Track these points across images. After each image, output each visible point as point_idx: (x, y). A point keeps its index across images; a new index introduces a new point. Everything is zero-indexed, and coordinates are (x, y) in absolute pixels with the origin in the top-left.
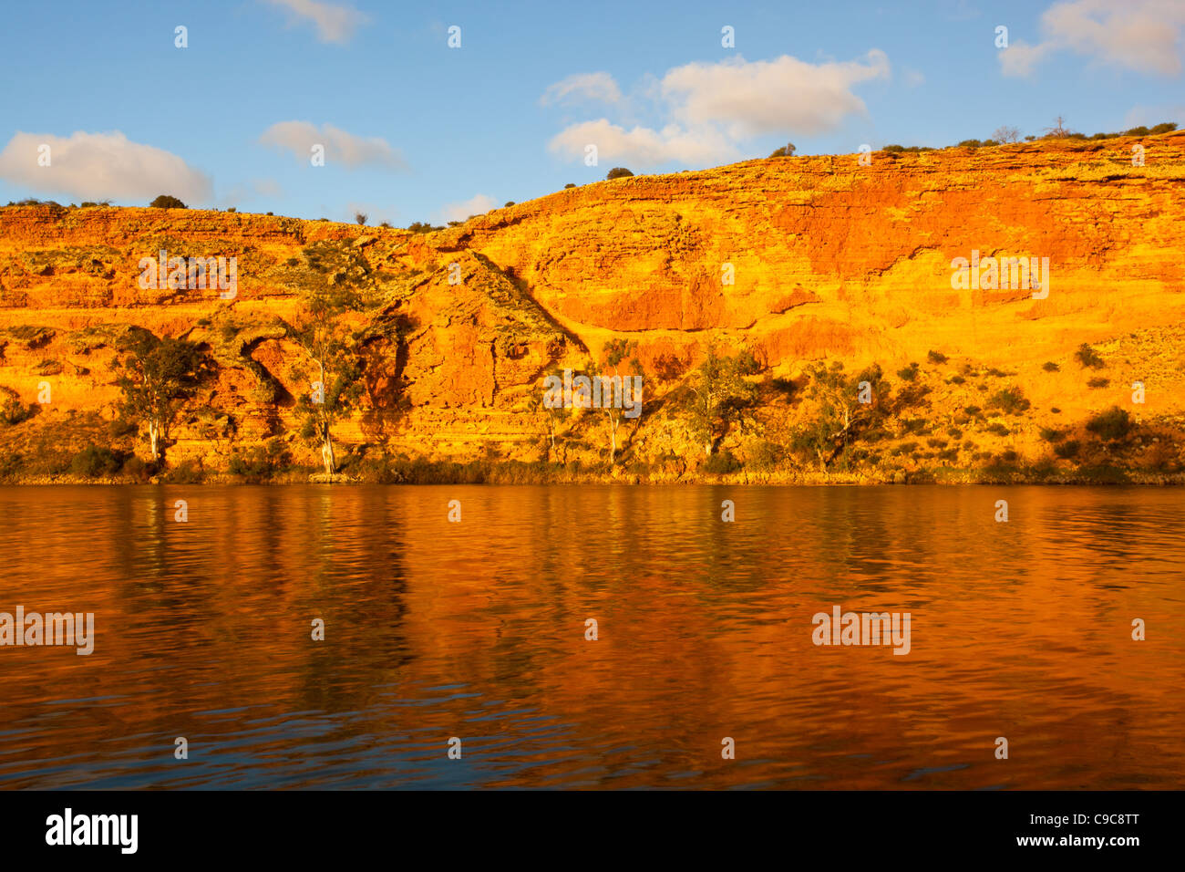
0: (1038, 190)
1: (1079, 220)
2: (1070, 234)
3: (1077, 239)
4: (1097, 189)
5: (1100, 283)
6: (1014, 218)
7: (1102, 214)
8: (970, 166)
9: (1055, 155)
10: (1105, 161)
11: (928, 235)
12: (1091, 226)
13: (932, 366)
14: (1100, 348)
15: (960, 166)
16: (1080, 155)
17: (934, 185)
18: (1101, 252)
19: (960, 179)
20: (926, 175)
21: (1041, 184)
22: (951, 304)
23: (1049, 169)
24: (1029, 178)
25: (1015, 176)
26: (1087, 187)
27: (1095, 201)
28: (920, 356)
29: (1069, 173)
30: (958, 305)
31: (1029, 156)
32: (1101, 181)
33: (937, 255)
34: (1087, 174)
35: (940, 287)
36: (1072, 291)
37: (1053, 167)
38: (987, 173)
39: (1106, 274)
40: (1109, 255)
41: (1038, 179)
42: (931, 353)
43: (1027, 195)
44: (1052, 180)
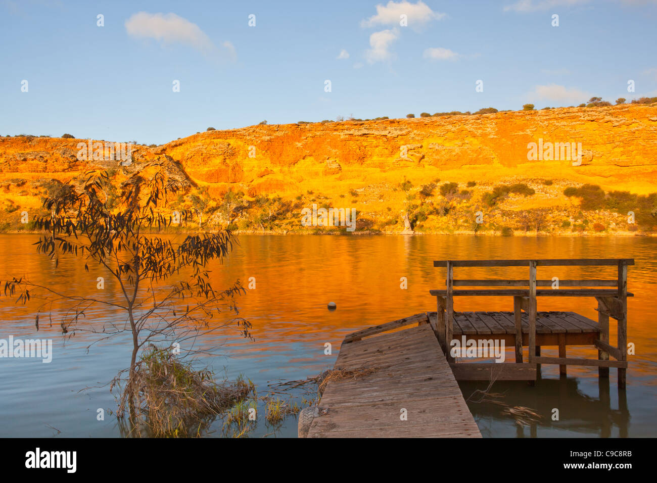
0: (342, 137)
1: (354, 148)
2: (351, 152)
3: (353, 154)
4: (360, 138)
5: (362, 169)
6: (335, 147)
7: (362, 146)
8: (322, 129)
9: (348, 126)
10: (363, 129)
11: (308, 152)
12: (358, 150)
13: (308, 196)
14: (358, 190)
15: (319, 129)
16: (356, 126)
17: (310, 135)
18: (362, 159)
19: (318, 133)
20: (308, 132)
21: (342, 135)
22: (316, 174)
23: (346, 131)
24: (339, 134)
25: (335, 133)
26: (357, 137)
27: (359, 142)
28: (305, 192)
29: (351, 132)
30: (318, 175)
31: (341, 126)
32: (361, 135)
33: (312, 158)
34: (357, 133)
35: (313, 169)
36: (352, 171)
37: (347, 130)
38: (327, 132)
39: (363, 166)
40: (365, 159)
41: (342, 134)
42: (308, 191)
43: (339, 139)
44: (346, 135)
